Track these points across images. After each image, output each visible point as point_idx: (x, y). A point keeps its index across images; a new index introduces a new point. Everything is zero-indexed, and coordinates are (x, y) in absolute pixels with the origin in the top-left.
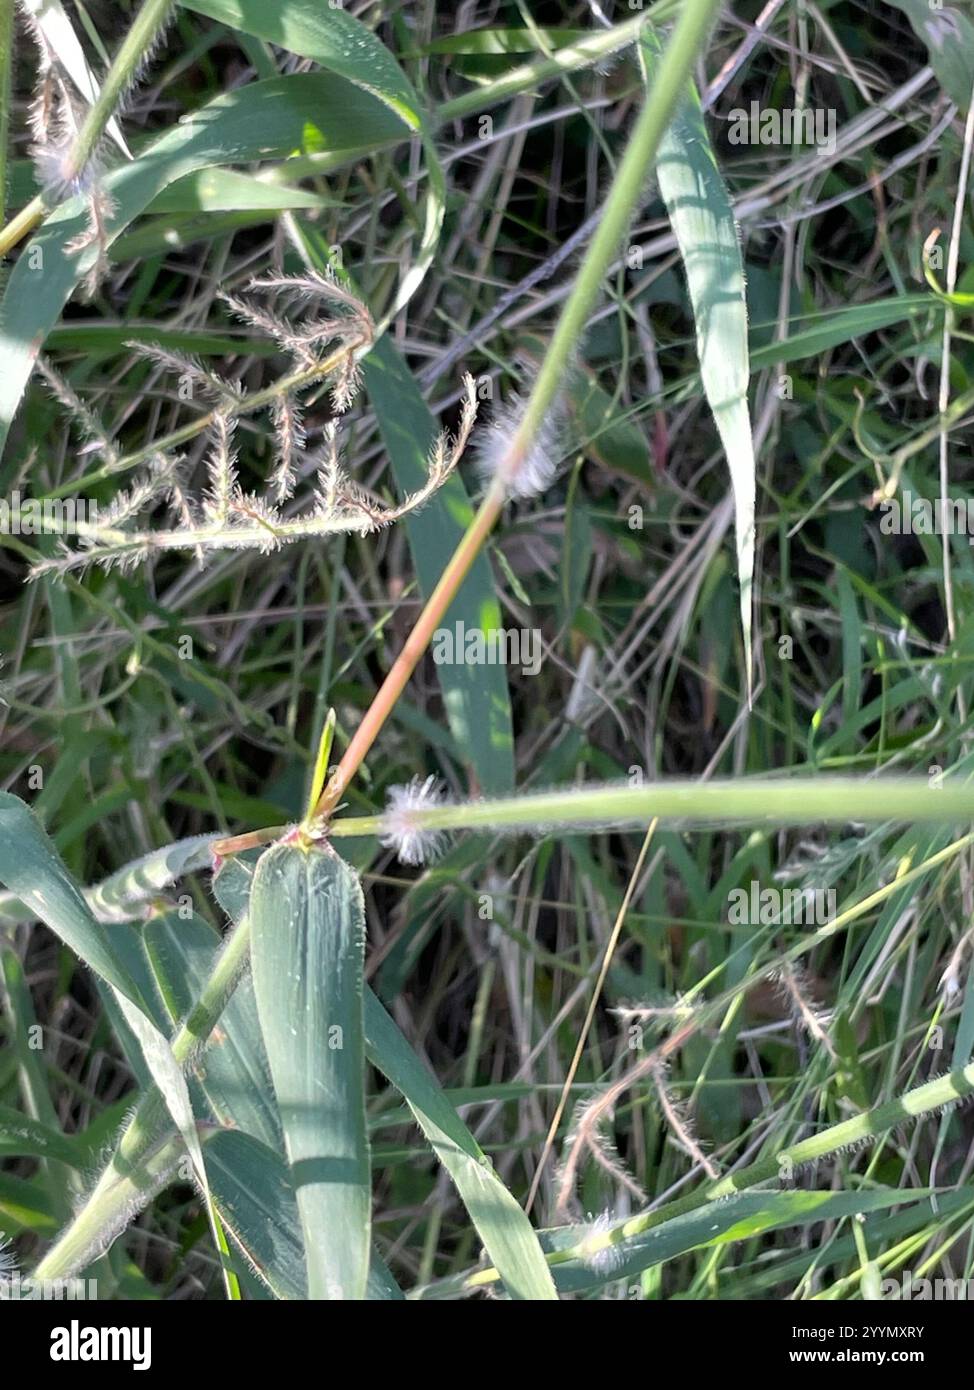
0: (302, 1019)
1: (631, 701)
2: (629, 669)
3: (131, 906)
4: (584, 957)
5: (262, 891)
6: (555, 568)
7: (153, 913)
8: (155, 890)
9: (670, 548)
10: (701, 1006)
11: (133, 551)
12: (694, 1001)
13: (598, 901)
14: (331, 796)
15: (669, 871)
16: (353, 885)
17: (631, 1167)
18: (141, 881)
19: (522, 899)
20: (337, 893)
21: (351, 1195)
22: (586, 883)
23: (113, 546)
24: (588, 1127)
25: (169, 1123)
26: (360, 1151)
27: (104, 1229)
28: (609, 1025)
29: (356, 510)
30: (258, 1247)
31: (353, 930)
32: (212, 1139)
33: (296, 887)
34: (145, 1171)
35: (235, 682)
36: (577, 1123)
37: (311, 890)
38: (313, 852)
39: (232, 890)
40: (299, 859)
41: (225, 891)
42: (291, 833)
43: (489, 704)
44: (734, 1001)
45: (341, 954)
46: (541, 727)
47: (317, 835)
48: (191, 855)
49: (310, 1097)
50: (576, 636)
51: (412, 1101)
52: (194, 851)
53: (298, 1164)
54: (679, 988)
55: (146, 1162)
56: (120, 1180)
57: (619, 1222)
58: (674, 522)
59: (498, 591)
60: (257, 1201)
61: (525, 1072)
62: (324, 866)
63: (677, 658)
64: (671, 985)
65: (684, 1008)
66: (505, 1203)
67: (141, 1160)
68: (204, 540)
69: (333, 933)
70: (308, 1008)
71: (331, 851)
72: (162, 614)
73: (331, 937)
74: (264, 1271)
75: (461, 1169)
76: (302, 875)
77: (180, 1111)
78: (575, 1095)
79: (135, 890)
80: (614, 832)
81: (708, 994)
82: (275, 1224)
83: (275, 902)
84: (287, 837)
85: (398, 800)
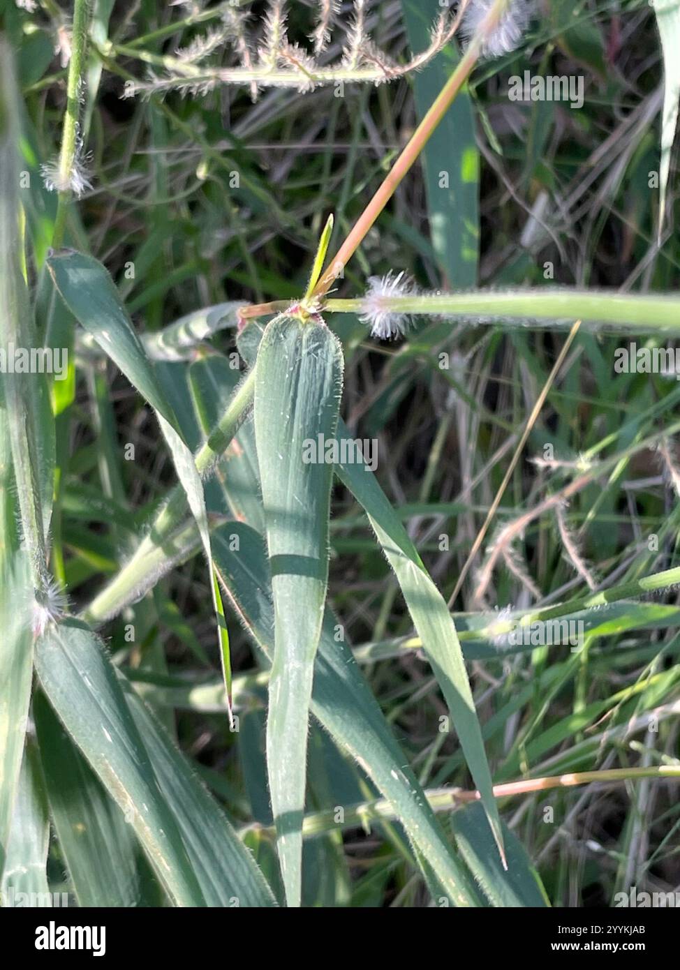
0: (288, 448)
1: (570, 235)
2: (572, 211)
3: (182, 350)
4: (516, 418)
5: (267, 349)
6: (525, 132)
7: (198, 357)
8: (198, 340)
9: (611, 124)
10: (597, 463)
11: (204, 82)
12: (592, 459)
13: (530, 379)
14: (326, 282)
15: (585, 362)
16: (337, 351)
17: (533, 573)
18: (189, 332)
19: (475, 372)
20: (324, 356)
21: (312, 584)
22: (523, 364)
23: (189, 77)
24: (504, 542)
25: (189, 514)
26: (323, 552)
27: (141, 582)
28: (528, 470)
29: (373, 64)
30: (248, 608)
31: (334, 385)
32: (222, 527)
33: (293, 348)
34: (172, 545)
35: (281, 196)
36: (496, 538)
37: (304, 352)
38: (309, 323)
39: (250, 345)
40: (298, 327)
41: (245, 345)
42: (293, 307)
43: (463, 226)
44: (620, 463)
45: (322, 402)
46: (502, 249)
47: (313, 310)
48: (223, 315)
49: (289, 506)
50: (535, 183)
51: (371, 514)
52: (226, 313)
53: (274, 557)
54: (583, 447)
55: (173, 538)
56: (154, 548)
57: (518, 613)
58: (616, 105)
59: (479, 142)
60: (251, 574)
61: (465, 495)
62: (317, 335)
63: (609, 207)
64: (577, 444)
65: (584, 463)
66: (433, 595)
67: (170, 536)
68: (258, 79)
69: (318, 385)
70: (293, 440)
71: (322, 323)
72: (232, 139)
73: (315, 388)
74: (252, 626)
75: (402, 567)
76: (299, 339)
77: (196, 504)
78: (498, 517)
79: (184, 339)
80: (547, 330)
81: (603, 455)
82: (263, 592)
83: (277, 357)
84: (290, 309)
85: (375, 288)
